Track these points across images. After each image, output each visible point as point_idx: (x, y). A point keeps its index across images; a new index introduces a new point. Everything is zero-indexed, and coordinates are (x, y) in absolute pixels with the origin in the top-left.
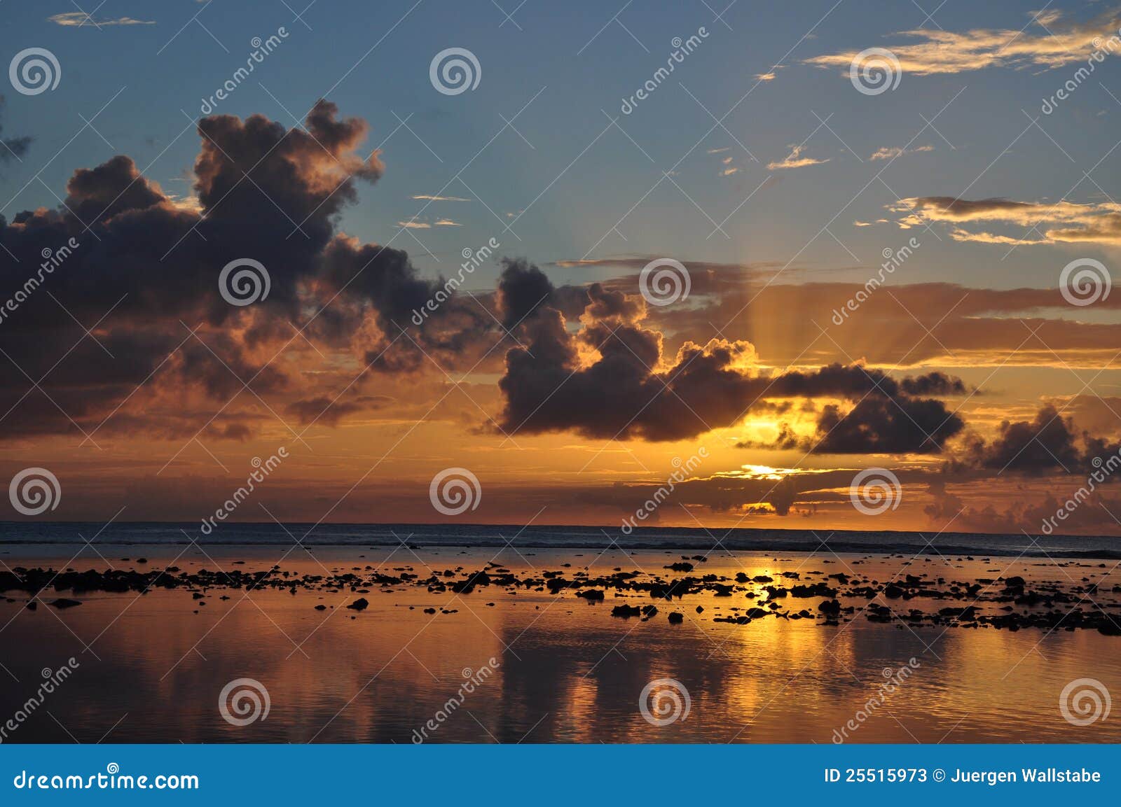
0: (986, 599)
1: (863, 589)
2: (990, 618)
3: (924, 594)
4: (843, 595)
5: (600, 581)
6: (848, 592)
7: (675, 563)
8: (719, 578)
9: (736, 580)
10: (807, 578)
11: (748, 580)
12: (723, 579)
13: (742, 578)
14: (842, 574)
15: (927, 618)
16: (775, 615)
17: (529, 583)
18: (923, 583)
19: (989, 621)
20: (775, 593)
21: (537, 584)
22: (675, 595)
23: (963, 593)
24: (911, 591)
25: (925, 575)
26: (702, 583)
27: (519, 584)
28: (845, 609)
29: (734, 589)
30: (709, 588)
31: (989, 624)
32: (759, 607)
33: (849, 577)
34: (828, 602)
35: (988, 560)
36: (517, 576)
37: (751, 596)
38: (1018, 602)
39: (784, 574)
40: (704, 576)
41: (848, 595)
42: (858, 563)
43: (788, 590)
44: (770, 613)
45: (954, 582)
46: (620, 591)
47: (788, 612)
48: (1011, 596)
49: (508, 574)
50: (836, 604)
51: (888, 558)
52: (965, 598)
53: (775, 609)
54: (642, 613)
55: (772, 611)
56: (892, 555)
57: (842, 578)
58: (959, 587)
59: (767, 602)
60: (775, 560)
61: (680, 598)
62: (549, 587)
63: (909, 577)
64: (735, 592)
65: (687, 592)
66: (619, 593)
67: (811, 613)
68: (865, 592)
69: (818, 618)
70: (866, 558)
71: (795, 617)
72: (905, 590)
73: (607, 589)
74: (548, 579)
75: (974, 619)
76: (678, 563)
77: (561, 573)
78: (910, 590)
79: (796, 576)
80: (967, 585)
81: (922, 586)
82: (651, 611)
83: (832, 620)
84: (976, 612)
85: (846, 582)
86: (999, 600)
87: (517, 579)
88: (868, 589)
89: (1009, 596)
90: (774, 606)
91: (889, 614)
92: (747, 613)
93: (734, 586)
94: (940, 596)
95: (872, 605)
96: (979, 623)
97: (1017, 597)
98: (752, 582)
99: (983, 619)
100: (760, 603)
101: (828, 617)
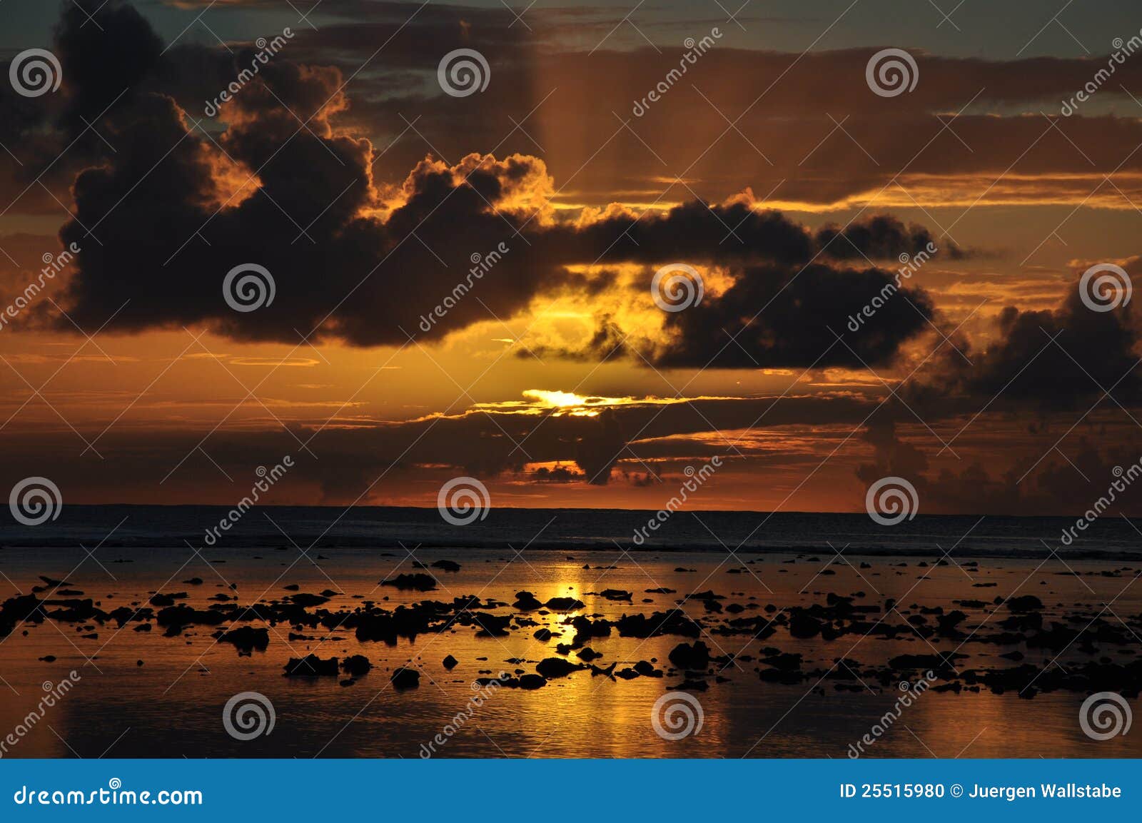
0: (975, 638)
1: (749, 622)
2: (983, 674)
3: (859, 629)
4: (713, 632)
5: (261, 611)
6: (722, 627)
7: (402, 575)
8: (484, 603)
9: (515, 605)
10: (646, 601)
11: (538, 605)
12: (491, 605)
13: (527, 602)
14: (710, 592)
15: (867, 674)
16: (590, 671)
17: (122, 616)
18: (859, 609)
19: (981, 680)
20: (589, 630)
21: (139, 618)
22: (404, 636)
23: (931, 627)
24: (836, 624)
25: (861, 595)
26: (451, 613)
27: (102, 617)
28: (718, 659)
29: (512, 622)
30: (466, 621)
31: (982, 686)
32: (561, 657)
33: (721, 597)
34: (687, 645)
35: (975, 564)
36: (98, 604)
37: (544, 636)
38: (1032, 644)
39: (603, 594)
40: (456, 599)
41: (723, 631)
42: (738, 572)
43: (612, 624)
44: (580, 667)
45: (915, 607)
46: (299, 629)
47: (614, 665)
48: (1019, 632)
49: (81, 598)
50: (702, 649)
51: (793, 562)
52: (935, 636)
53: (590, 660)
54: (341, 670)
55: (584, 663)
56: (800, 557)
57: (710, 601)
58: (923, 616)
59: (574, 647)
60: (587, 567)
61: (412, 640)
62: (161, 622)
63: (832, 598)
64: (514, 628)
65: (426, 630)
66: (298, 633)
67: (656, 667)
68: (754, 626)
69: (670, 675)
70: (752, 562)
71: (627, 674)
72: (825, 622)
73: (273, 625)
74: (161, 609)
75: (954, 675)
76: (406, 573)
77: (183, 596)
78: (835, 621)
79: (625, 596)
80: (938, 610)
81: (856, 614)
82: (359, 666)
83: (695, 680)
84: (956, 661)
85: (717, 608)
86: (996, 640)
87: (100, 608)
88: (759, 621)
89: (1014, 633)
90: (587, 655)
91: (799, 668)
92: (538, 669)
93: (511, 617)
94: (889, 632)
95: (766, 651)
96: (962, 682)
97: (1029, 633)
98: (545, 609)
99: (970, 676)
100: (563, 649)
101: (688, 675)
